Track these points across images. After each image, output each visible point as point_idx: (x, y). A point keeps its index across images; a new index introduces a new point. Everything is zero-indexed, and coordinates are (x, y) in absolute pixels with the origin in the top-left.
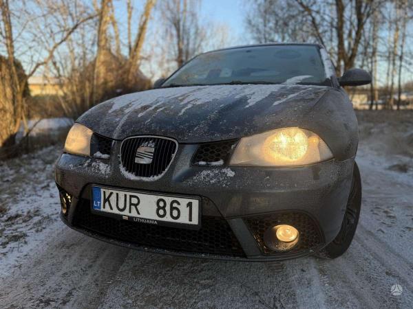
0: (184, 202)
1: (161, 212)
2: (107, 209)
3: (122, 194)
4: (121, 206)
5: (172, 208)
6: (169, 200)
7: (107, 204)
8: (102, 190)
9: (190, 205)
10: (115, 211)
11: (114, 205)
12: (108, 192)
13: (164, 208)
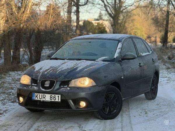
0: (57, 96)
1: (51, 99)
2: (37, 99)
3: (41, 94)
4: (41, 98)
5: (54, 98)
6: (53, 95)
7: (37, 97)
8: (35, 94)
9: (58, 96)
10: (39, 99)
11: (38, 98)
12: (37, 94)
13: (52, 98)
